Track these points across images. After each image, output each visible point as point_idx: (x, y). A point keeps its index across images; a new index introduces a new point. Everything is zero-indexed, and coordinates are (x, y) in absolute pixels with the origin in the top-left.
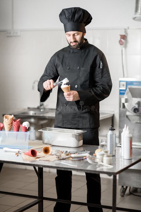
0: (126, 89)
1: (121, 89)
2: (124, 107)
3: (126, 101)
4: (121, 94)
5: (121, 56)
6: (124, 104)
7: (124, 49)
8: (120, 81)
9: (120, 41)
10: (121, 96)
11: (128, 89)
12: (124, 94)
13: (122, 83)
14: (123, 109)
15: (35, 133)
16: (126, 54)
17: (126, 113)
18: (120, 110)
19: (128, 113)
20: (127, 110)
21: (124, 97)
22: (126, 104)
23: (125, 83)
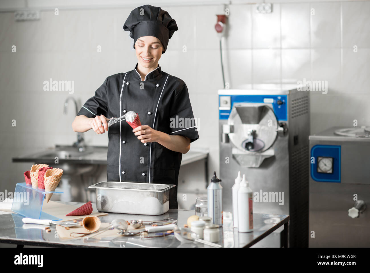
0: (231, 108)
1: (221, 108)
2: (228, 140)
3: (232, 130)
4: (222, 117)
5: (219, 51)
6: (227, 136)
7: (223, 40)
8: (220, 96)
9: (217, 26)
10: (223, 121)
11: (234, 110)
12: (227, 117)
13: (223, 99)
14: (227, 145)
15: (70, 190)
16: (227, 49)
17: (231, 151)
18: (221, 146)
19: (235, 152)
20: (233, 146)
21: (227, 124)
22: (231, 136)
23: (228, 99)
